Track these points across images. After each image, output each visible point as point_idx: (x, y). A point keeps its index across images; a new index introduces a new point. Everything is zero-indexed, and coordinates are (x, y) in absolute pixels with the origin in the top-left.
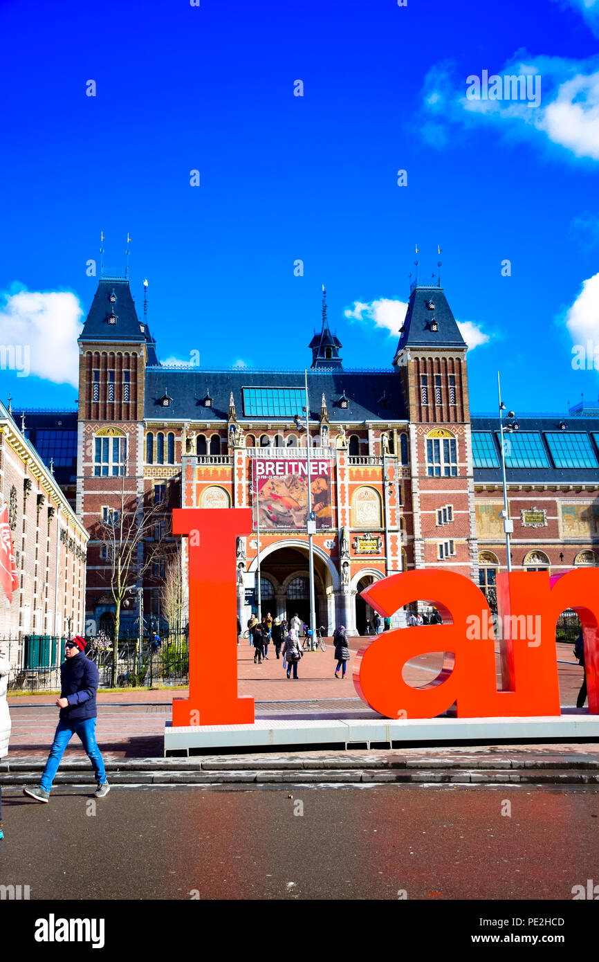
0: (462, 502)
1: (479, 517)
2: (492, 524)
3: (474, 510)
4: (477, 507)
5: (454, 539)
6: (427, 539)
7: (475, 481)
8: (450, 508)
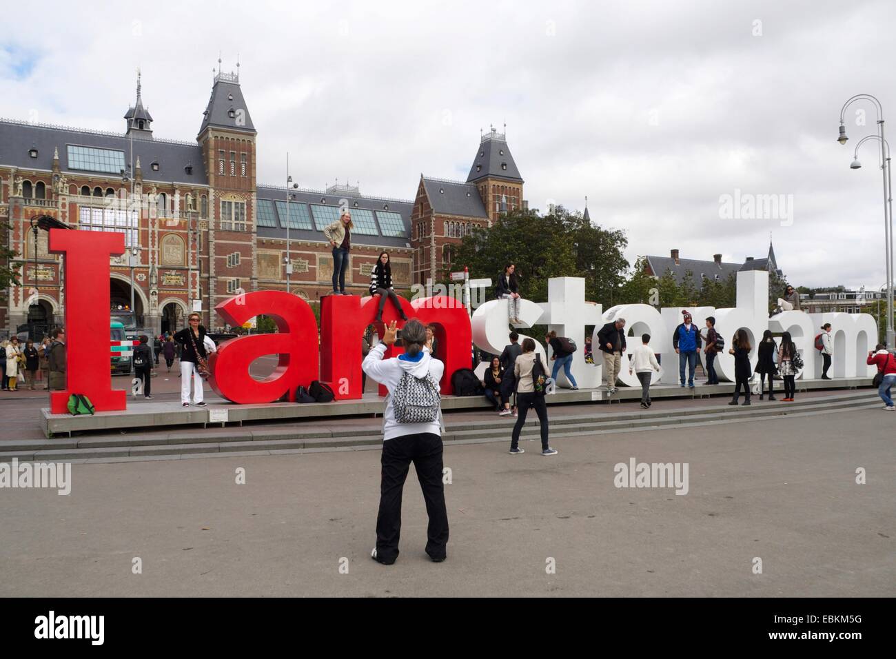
0: (247, 251)
1: (259, 263)
2: (269, 269)
3: (256, 257)
4: (258, 255)
5: (240, 278)
6: (219, 277)
7: (258, 236)
8: (238, 254)
